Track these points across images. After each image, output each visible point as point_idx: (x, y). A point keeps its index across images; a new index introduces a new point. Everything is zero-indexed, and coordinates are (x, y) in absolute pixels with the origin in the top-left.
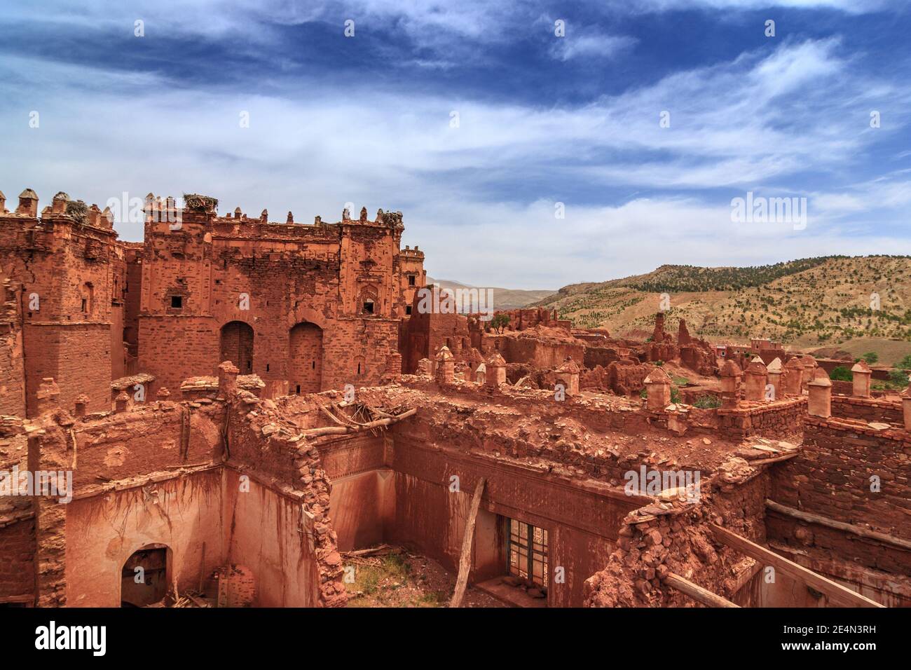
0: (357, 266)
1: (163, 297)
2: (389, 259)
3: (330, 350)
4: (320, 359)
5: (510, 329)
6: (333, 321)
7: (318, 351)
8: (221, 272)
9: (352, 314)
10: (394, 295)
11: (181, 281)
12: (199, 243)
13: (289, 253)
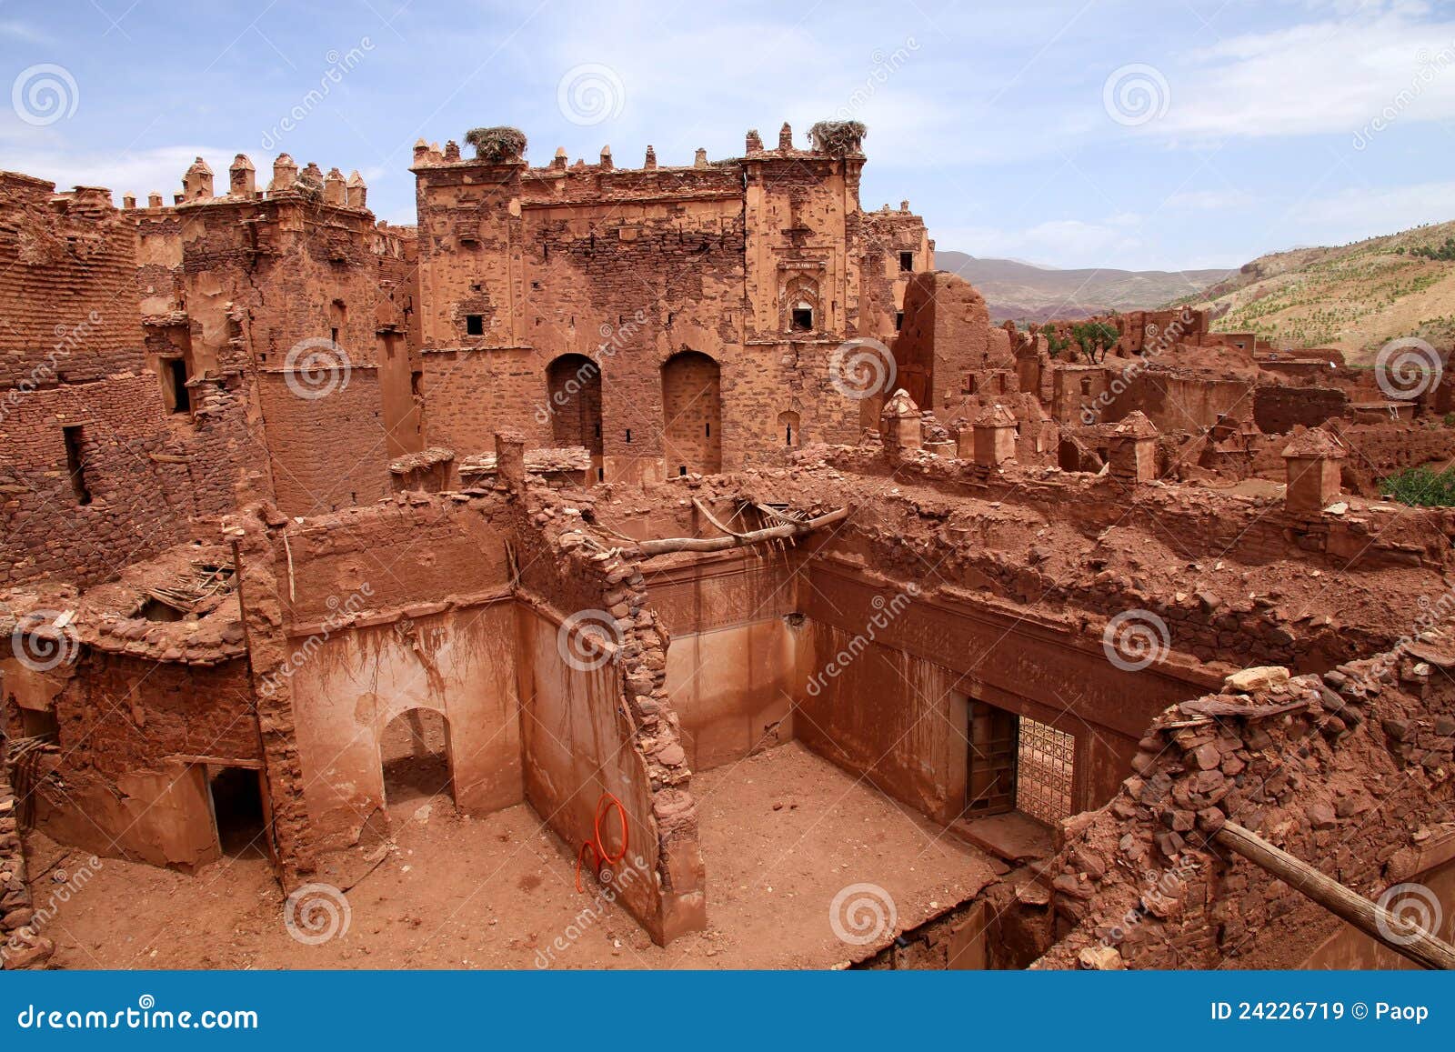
0: (779, 241)
1: (453, 317)
2: (838, 222)
3: (734, 402)
4: (718, 418)
5: (1120, 353)
6: (739, 348)
7: (714, 403)
8: (540, 267)
9: (772, 333)
10: (849, 292)
11: (478, 288)
12: (502, 219)
13: (651, 224)
